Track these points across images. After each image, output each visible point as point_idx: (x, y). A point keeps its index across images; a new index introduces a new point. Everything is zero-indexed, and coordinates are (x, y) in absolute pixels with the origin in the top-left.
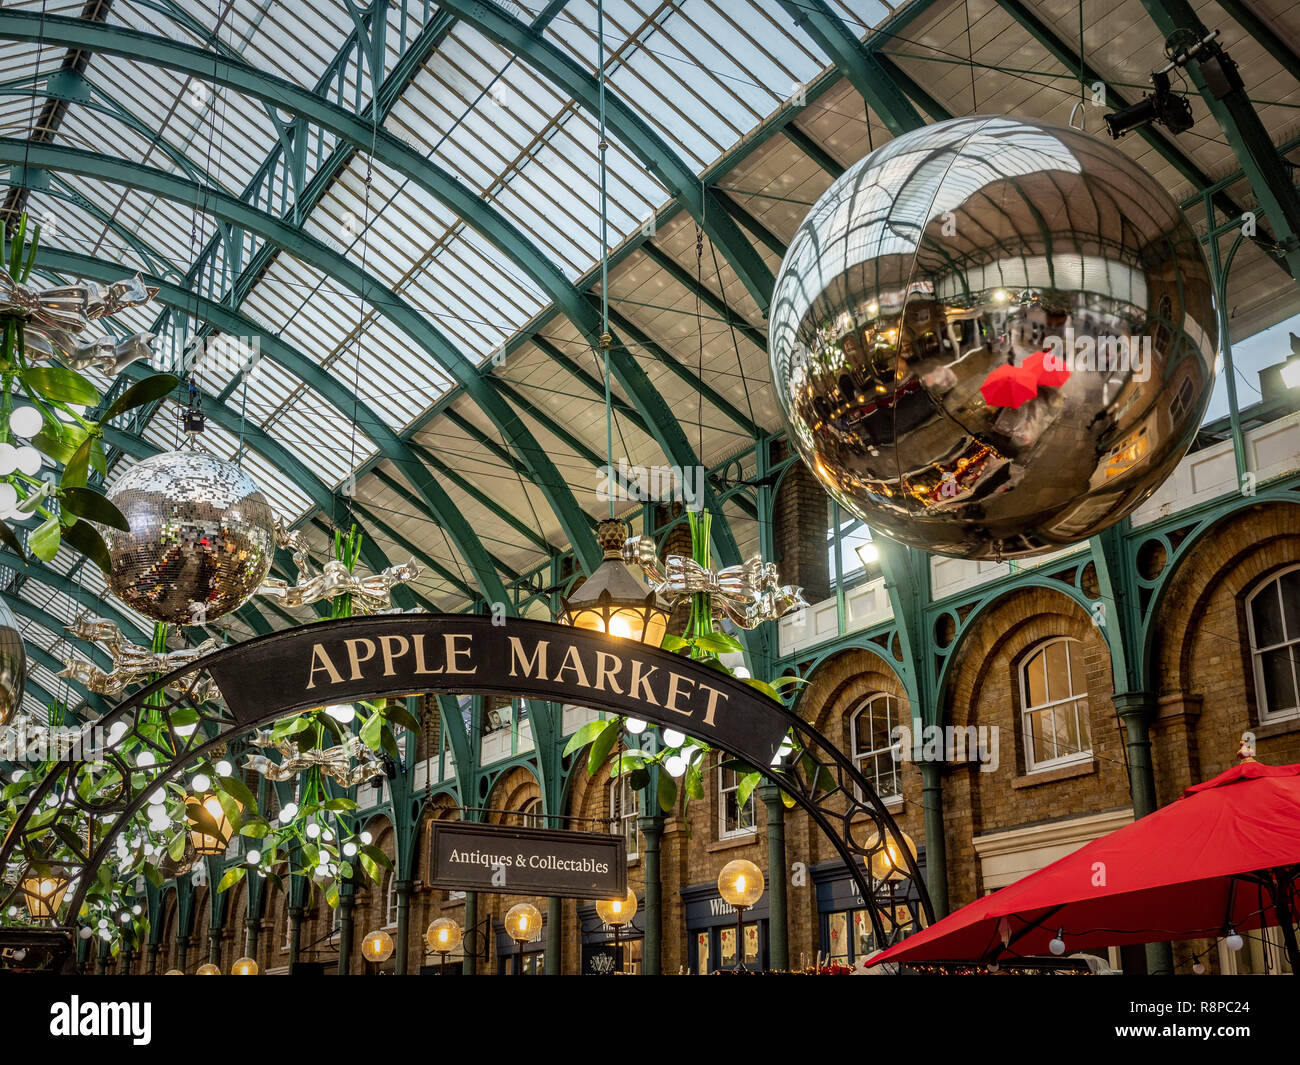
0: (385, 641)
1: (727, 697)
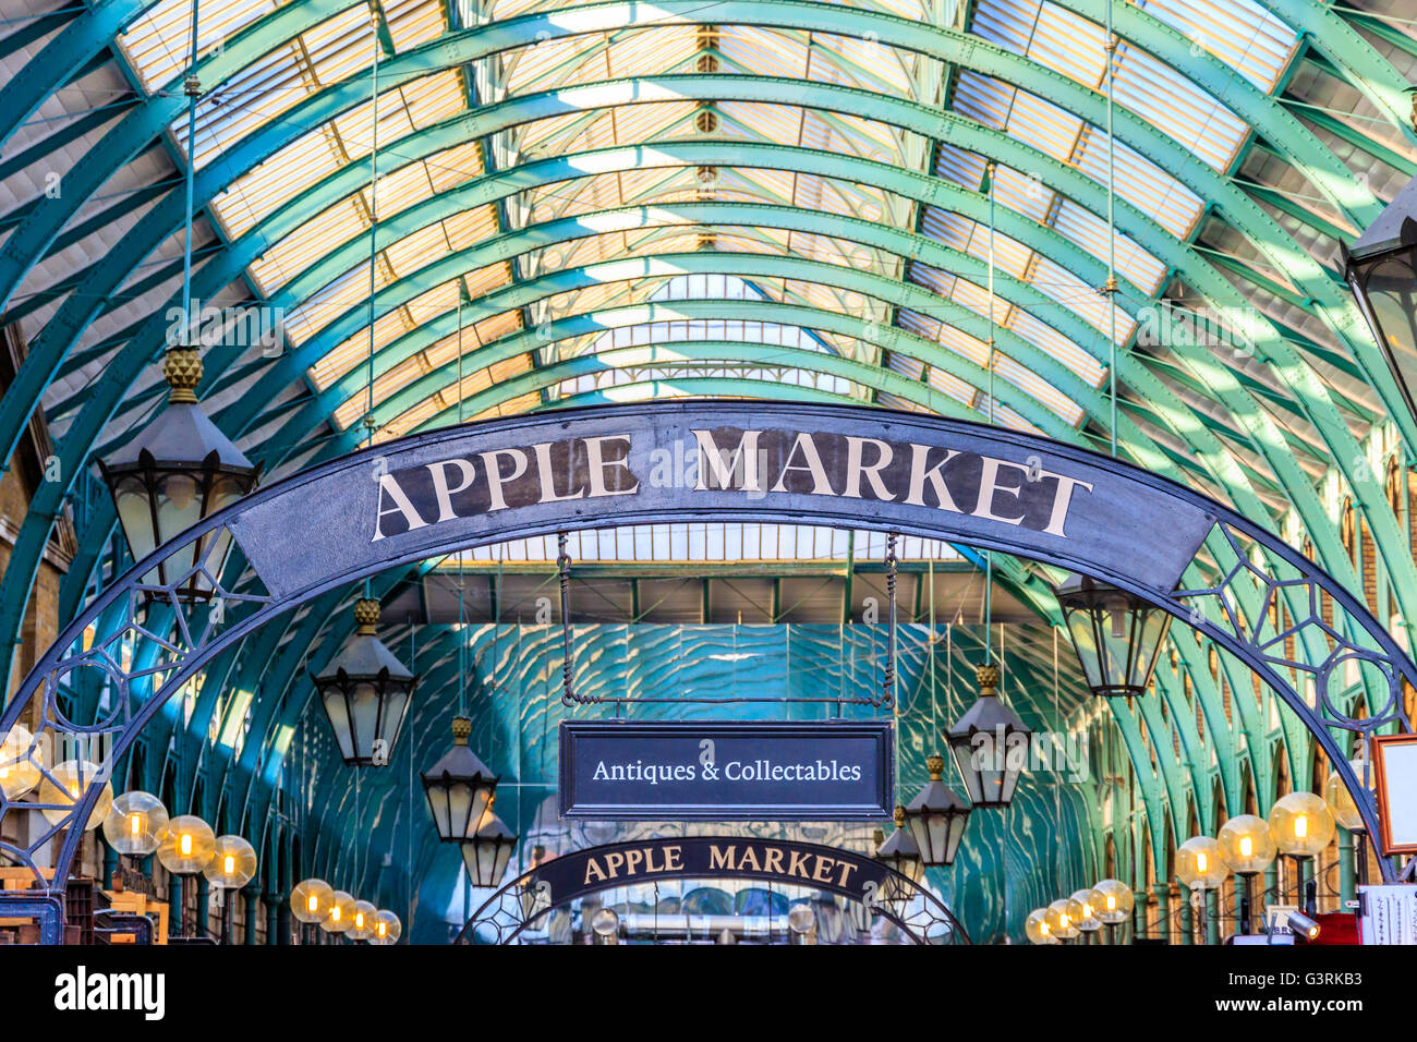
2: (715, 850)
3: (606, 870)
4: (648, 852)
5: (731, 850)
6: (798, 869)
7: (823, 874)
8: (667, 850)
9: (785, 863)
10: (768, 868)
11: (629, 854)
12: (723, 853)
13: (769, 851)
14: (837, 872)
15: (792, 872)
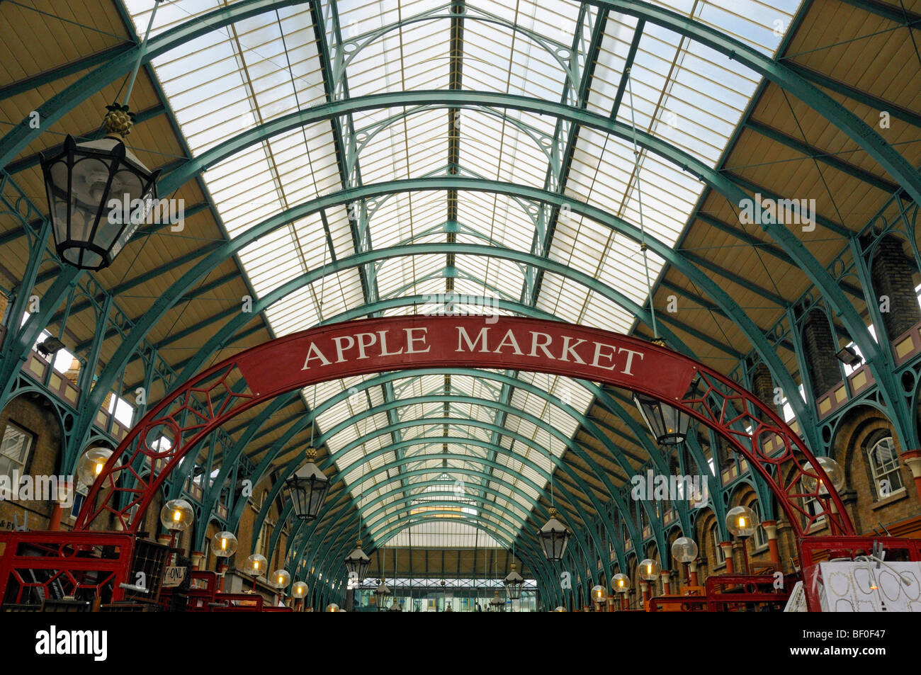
0: (360, 336)
1: (642, 355)
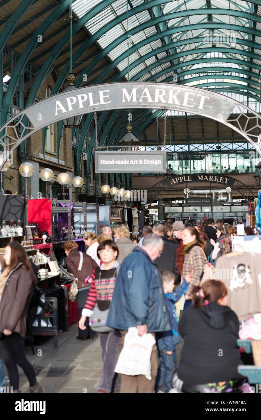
2: (199, 176)
3: (175, 181)
4: (185, 177)
5: (202, 176)
6: (216, 180)
7: (222, 181)
8: (189, 177)
9: (214, 179)
10: (210, 180)
11: (180, 178)
12: (200, 177)
13: (210, 176)
14: (225, 180)
15: (215, 181)
